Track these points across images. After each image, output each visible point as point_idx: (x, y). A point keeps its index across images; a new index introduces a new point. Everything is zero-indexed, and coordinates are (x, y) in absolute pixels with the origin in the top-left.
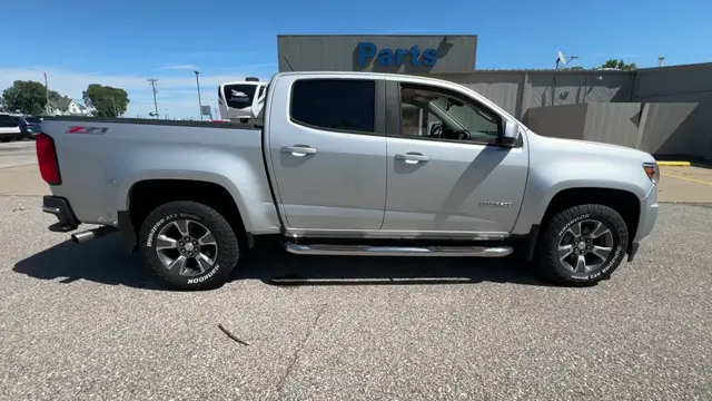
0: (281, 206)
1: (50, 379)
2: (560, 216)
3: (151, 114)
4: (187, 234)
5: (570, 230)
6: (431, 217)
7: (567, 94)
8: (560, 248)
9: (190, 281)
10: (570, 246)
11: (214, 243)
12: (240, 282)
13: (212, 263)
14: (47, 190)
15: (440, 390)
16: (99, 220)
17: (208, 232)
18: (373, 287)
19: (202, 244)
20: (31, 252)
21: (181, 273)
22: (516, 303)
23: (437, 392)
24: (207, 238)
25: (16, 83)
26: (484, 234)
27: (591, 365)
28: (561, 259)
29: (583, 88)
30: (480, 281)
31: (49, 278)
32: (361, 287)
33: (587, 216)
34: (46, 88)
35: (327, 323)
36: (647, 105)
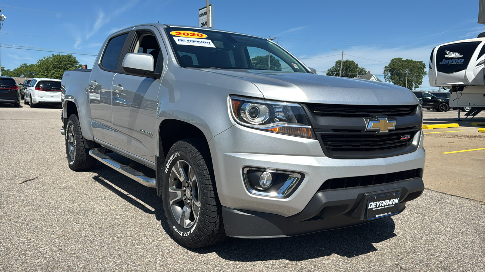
5: (174, 168)
8: (171, 189)
9: (71, 163)
10: (179, 190)
21: (71, 157)
28: (171, 202)
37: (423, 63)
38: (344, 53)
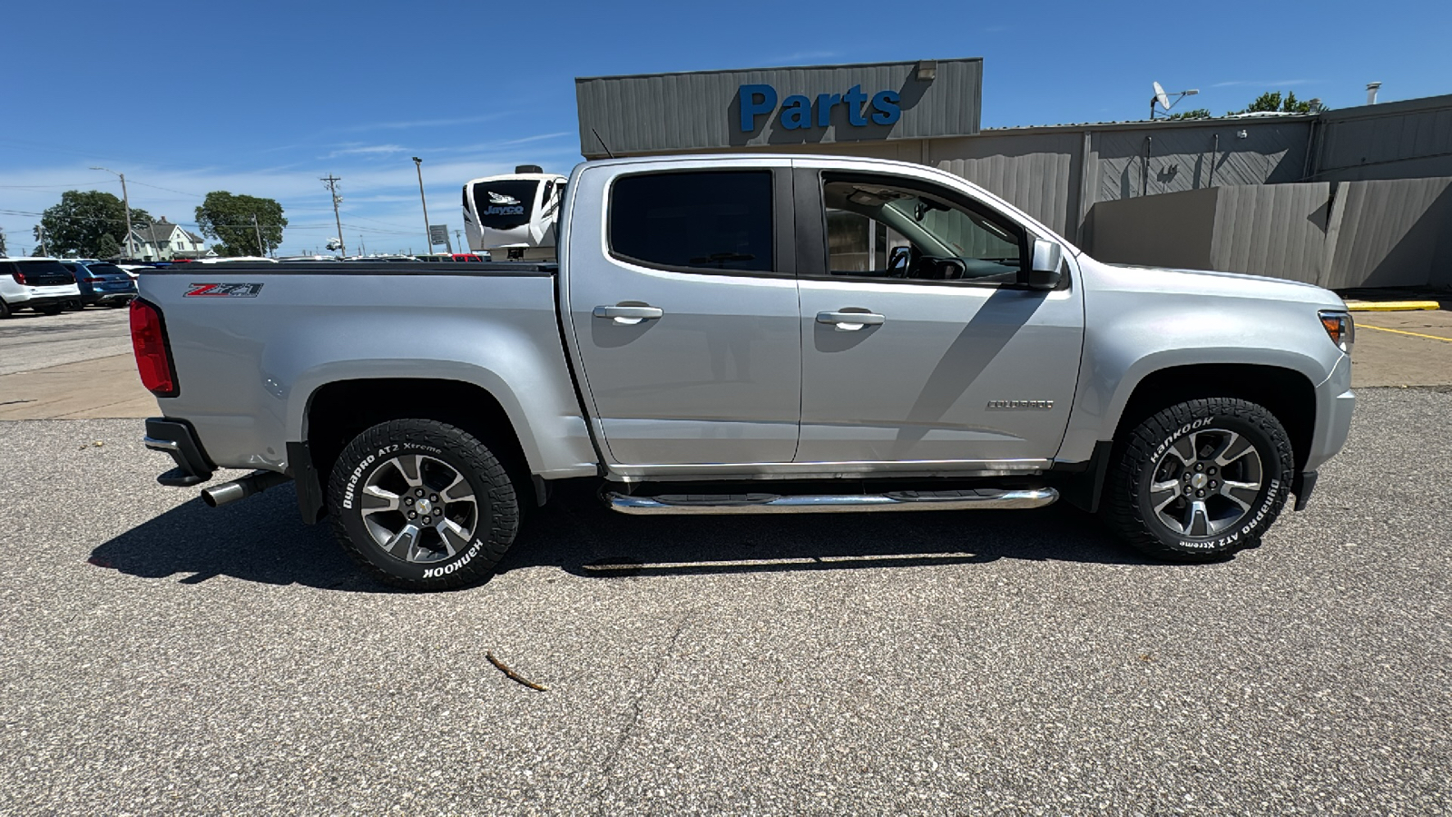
0: (596, 422)
1: (180, 760)
2: (1152, 423)
3: (330, 248)
4: (418, 482)
5: (1173, 451)
6: (892, 433)
7: (1173, 171)
8: (1155, 487)
9: (428, 573)
10: (1175, 483)
11: (471, 498)
12: (523, 572)
13: (467, 537)
14: (152, 407)
15: (916, 767)
16: (251, 461)
17: (459, 478)
18: (781, 575)
19: (447, 500)
20: (123, 525)
21: (409, 558)
22: (1066, 599)
23: (909, 770)
24: (457, 489)
25: (66, 196)
26: (1000, 465)
27: (1216, 716)
28: (1158, 509)
29: (1208, 155)
30: (993, 557)
31: (159, 575)
32: (759, 575)
33: (1207, 421)
34: (124, 203)
35: (694, 647)
36: (1344, 186)
37: (276, 202)
38: (125, 178)
